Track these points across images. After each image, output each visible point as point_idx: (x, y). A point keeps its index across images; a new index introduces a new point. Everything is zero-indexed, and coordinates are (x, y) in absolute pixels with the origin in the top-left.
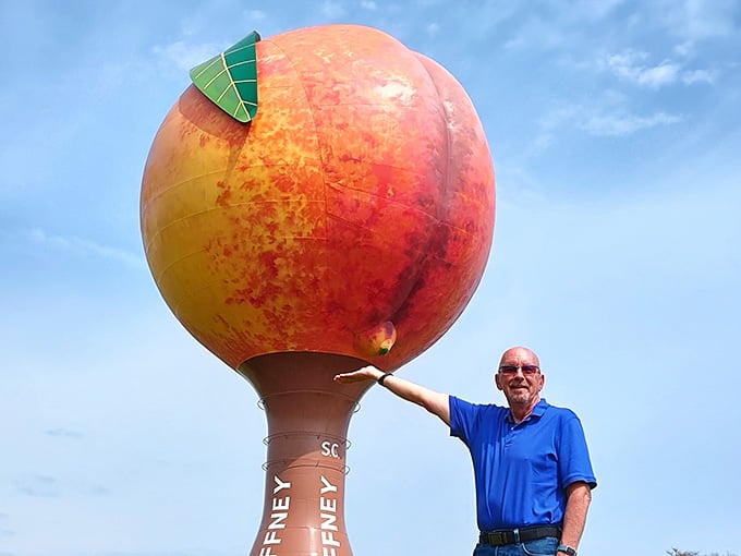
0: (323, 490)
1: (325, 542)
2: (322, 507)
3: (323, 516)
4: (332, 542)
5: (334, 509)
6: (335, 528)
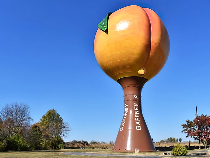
0: (135, 106)
1: (136, 117)
2: (135, 109)
3: (135, 111)
4: (137, 116)
5: (138, 110)
6: (138, 114)
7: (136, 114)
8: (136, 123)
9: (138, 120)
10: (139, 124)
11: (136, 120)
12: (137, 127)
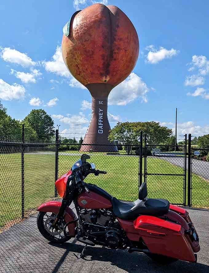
0: (99, 111)
1: (99, 121)
2: (99, 115)
3: (99, 116)
4: (101, 121)
5: (102, 115)
6: (102, 118)
7: (100, 119)
8: (99, 127)
9: (101, 124)
10: (101, 128)
11: (99, 124)
12: (100, 131)
